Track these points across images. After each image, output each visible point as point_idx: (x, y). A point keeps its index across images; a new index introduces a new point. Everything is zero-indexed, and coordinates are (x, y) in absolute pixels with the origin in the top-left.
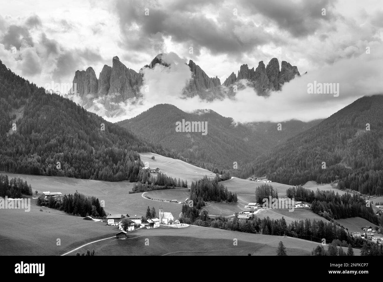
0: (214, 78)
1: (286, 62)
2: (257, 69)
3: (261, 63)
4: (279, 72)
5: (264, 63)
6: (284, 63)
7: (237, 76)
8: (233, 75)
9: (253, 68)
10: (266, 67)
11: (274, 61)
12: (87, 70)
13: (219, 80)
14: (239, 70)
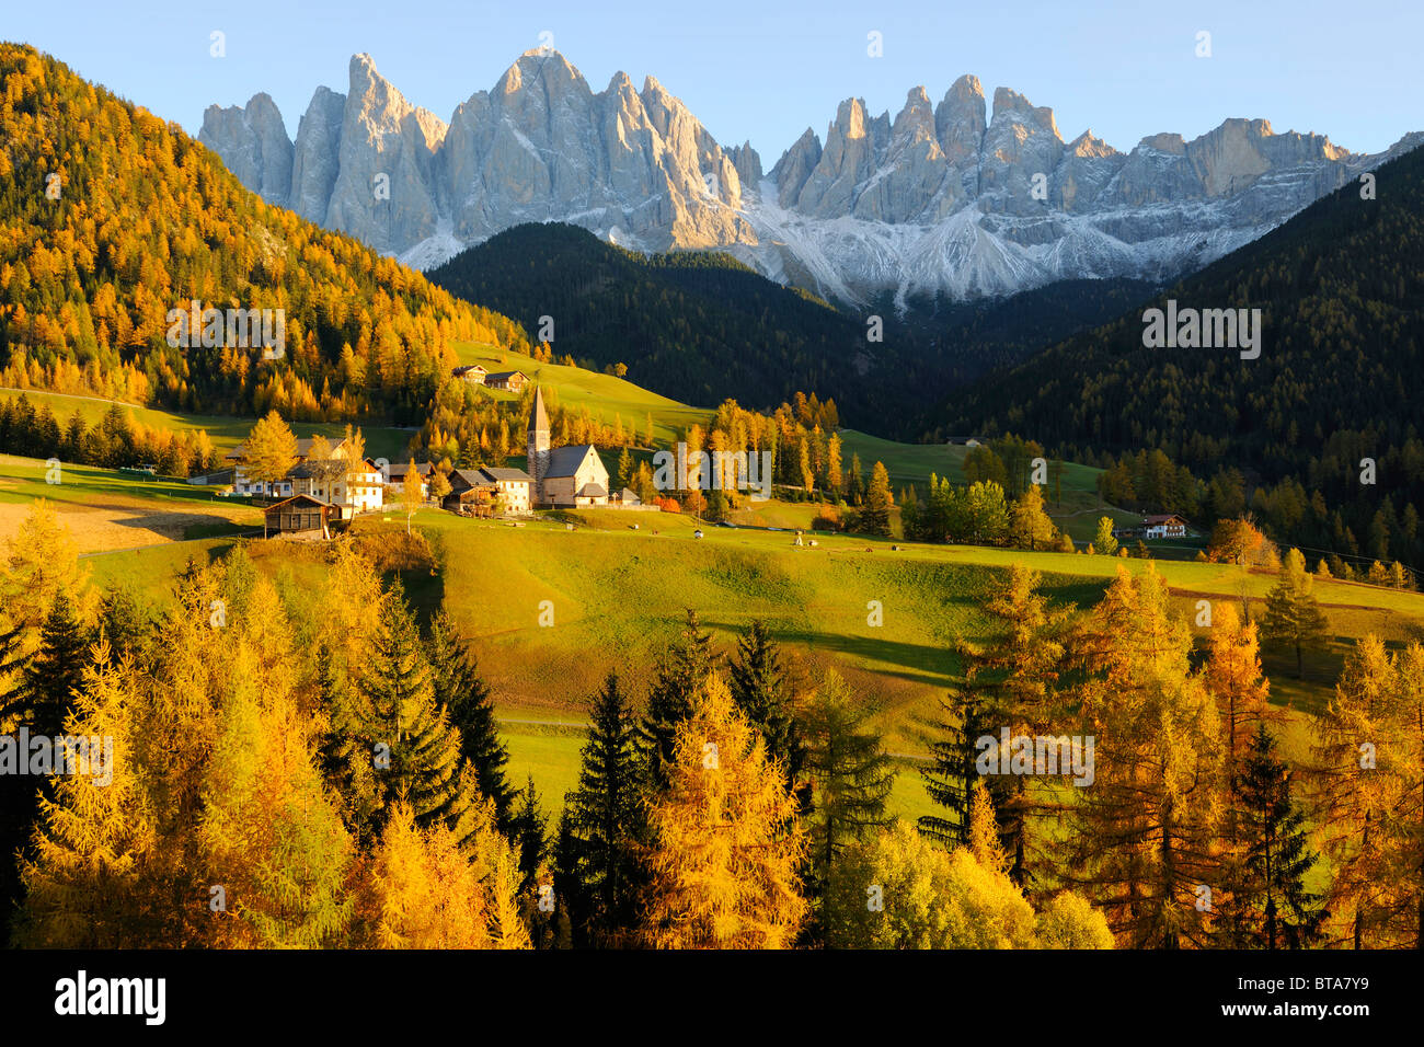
0: (737, 148)
1: (1012, 93)
2: (899, 116)
3: (915, 94)
4: (985, 131)
5: (925, 93)
6: (1002, 95)
7: (823, 142)
8: (809, 138)
9: (886, 116)
10: (934, 108)
11: (963, 90)
12: (249, 103)
13: (755, 156)
14: (834, 120)
